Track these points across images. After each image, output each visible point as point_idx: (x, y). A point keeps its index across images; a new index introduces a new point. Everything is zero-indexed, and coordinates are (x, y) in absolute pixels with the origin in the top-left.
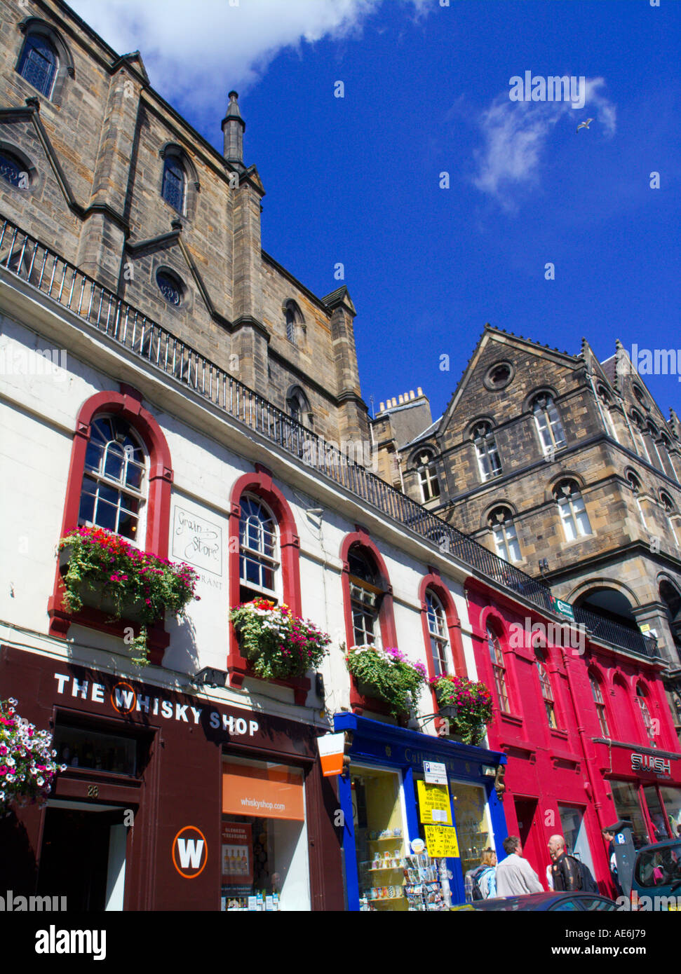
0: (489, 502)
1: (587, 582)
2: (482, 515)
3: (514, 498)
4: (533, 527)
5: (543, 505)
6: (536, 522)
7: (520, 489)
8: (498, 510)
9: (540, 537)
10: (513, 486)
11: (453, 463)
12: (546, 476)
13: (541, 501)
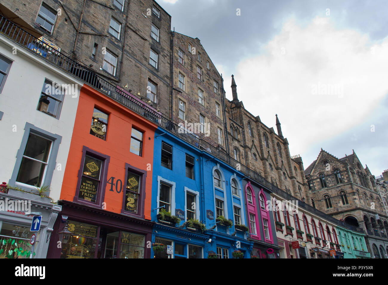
0: (324, 194)
1: (348, 215)
2: (322, 196)
3: (330, 193)
4: (335, 201)
5: (337, 196)
6: (335, 200)
7: (332, 192)
8: (326, 195)
9: (336, 203)
10: (330, 191)
11: (314, 183)
12: (338, 190)
13: (337, 195)
